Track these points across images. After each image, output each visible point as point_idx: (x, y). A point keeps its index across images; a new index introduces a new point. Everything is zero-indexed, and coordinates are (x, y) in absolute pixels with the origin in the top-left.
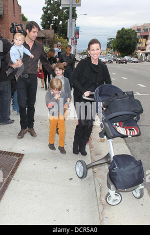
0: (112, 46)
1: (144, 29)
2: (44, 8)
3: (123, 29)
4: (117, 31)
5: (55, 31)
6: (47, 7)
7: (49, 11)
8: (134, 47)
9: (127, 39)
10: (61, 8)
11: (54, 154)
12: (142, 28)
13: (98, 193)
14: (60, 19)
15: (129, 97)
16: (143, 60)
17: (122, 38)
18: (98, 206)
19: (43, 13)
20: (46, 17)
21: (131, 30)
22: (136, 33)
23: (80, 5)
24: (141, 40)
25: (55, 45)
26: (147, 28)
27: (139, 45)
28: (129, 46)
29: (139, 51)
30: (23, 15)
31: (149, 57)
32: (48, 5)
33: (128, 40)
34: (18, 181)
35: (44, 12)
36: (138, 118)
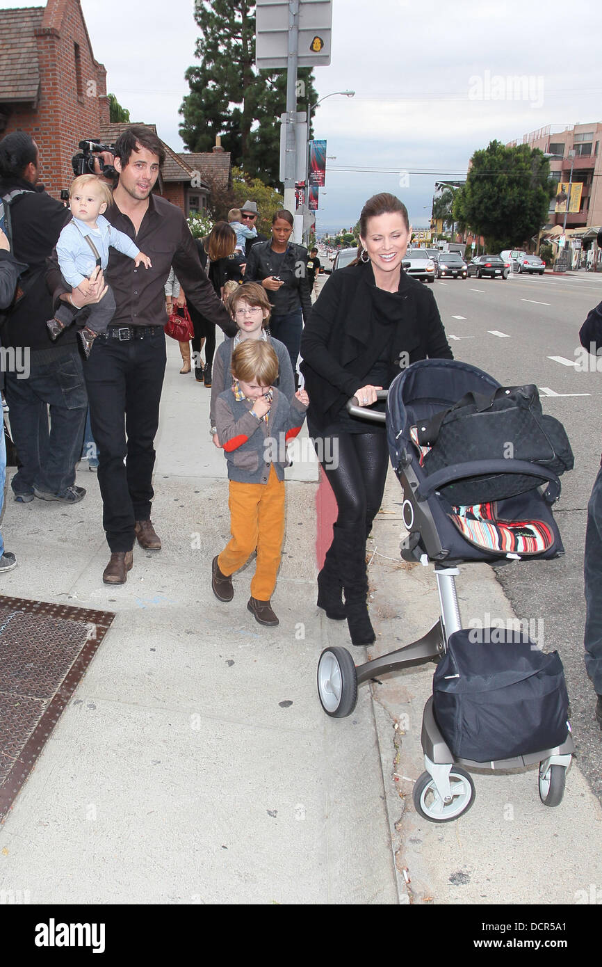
0: (452, 213)
1: (576, 147)
2: (191, 72)
3: (494, 146)
4: (471, 155)
5: (233, 158)
6: (203, 69)
7: (211, 83)
8: (538, 215)
9: (511, 183)
10: (255, 70)
11: (226, 614)
12: (569, 143)
13: (387, 756)
14: (251, 112)
15: (519, 404)
16: (574, 264)
17: (491, 179)
18: (384, 798)
19: (188, 92)
20: (200, 106)
21: (524, 148)
22: (546, 160)
23: (325, 60)
24: (562, 187)
25: (233, 212)
26: (587, 140)
27: (557, 208)
28: (520, 209)
29: (557, 230)
30: (112, 99)
31: (597, 253)
32: (208, 58)
33: (516, 190)
34: (93, 707)
35: (192, 86)
36: (556, 489)
